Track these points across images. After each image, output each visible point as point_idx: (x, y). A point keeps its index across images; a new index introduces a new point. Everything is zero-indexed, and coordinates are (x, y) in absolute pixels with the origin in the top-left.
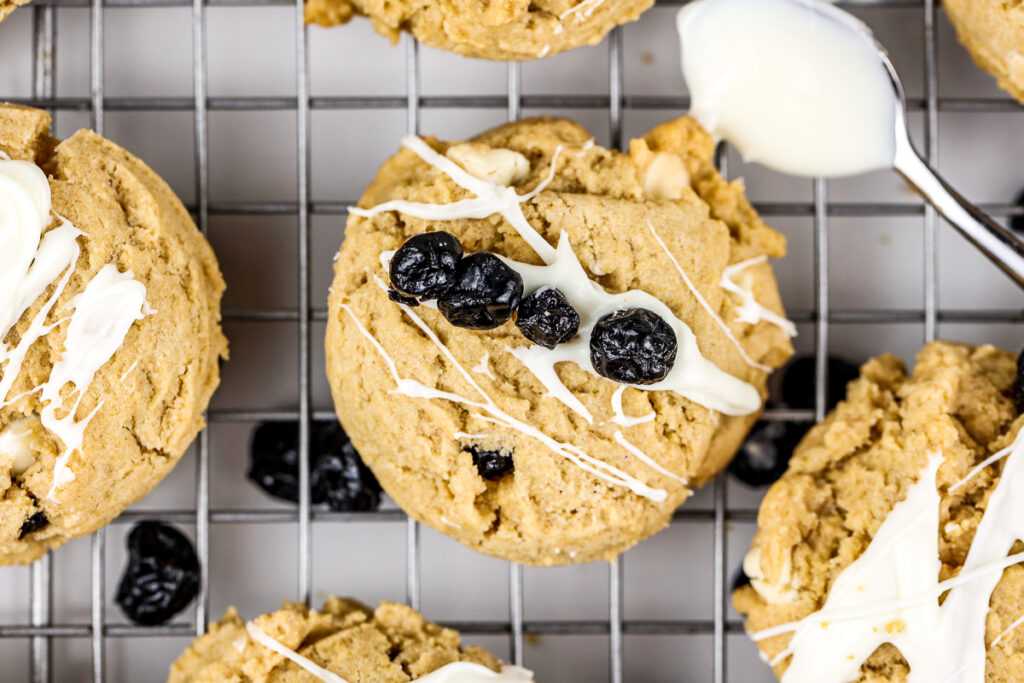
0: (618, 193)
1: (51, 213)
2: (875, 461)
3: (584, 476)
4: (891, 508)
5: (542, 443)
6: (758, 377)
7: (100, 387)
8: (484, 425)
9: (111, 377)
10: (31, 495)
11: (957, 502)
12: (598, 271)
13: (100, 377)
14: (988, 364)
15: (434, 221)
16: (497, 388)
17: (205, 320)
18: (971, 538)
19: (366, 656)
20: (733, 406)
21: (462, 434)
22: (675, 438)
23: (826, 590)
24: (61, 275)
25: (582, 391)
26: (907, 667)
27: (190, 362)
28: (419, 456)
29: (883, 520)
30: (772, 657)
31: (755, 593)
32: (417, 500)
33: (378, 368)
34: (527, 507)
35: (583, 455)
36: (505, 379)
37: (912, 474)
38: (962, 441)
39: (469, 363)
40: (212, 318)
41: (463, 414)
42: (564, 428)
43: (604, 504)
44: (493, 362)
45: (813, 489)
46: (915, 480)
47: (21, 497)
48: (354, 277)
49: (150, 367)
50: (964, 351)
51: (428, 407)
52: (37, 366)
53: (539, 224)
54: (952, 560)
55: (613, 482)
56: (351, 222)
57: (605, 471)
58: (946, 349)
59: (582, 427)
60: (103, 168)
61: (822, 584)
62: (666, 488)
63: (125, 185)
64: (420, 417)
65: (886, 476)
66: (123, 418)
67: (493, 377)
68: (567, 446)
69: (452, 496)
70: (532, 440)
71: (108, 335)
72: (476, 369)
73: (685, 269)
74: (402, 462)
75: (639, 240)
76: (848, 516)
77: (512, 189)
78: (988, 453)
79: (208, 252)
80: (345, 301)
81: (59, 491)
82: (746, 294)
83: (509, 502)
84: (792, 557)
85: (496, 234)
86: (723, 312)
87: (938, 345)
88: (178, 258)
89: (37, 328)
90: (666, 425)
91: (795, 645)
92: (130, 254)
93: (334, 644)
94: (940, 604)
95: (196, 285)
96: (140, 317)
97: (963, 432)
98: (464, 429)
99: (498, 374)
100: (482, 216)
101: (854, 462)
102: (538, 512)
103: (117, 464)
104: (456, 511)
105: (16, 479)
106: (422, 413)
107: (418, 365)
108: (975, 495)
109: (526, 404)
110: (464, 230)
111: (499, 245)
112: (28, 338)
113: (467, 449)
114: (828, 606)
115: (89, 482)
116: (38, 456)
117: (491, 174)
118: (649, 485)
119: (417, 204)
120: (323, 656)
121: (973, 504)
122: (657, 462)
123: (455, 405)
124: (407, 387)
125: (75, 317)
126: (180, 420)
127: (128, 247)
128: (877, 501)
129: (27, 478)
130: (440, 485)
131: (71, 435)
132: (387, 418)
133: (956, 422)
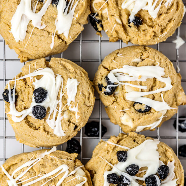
1: (55, 74)
9: (78, 97)
10: (73, 123)
13: (76, 98)
17: (87, 80)
19: (130, 142)
24: (61, 84)
27: (89, 88)
40: (88, 79)
47: (71, 124)
49: (83, 92)
52: (64, 101)
60: (59, 63)
63: (63, 64)
66: (83, 103)
71: (74, 90)
79: (82, 69)
81: (78, 120)
88: (78, 72)
89: (61, 95)
92: (71, 75)
93: (123, 141)
96: (78, 85)
103: (85, 111)
105: (69, 121)
112: (61, 97)
115: (82, 116)
116: (71, 116)
120: (122, 144)
125: (67, 90)
126: (92, 99)
129: (71, 120)
131: (75, 110)
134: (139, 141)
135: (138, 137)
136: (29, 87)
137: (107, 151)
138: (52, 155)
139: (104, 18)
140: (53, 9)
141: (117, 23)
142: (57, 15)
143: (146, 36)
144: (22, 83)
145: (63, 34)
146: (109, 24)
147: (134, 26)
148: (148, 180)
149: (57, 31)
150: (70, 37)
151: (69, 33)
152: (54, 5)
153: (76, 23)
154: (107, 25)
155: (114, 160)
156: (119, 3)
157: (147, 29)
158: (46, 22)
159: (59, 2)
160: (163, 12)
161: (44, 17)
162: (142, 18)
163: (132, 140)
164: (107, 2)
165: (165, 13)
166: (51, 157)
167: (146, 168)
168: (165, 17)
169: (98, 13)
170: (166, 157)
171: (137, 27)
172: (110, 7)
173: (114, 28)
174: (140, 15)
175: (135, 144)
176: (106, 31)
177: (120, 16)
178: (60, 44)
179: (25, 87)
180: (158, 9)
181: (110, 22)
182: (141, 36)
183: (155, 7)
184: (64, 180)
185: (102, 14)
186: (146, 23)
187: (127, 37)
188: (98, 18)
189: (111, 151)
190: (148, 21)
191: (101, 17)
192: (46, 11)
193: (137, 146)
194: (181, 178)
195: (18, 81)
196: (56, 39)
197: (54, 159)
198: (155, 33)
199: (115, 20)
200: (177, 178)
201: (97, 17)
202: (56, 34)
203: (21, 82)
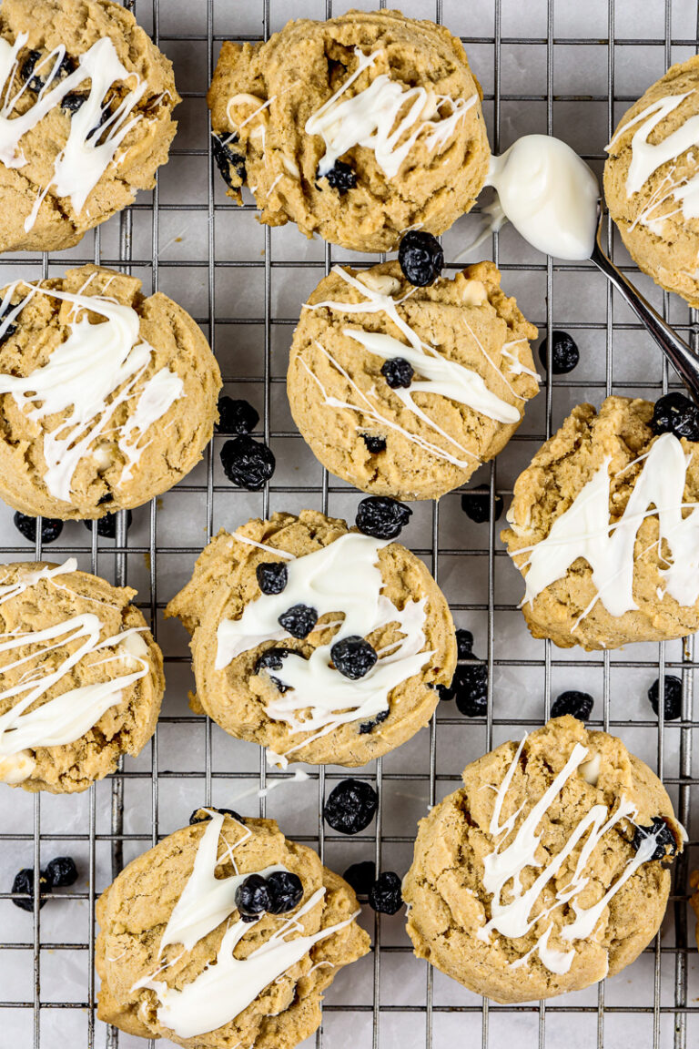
0: (448, 301)
1: (138, 336)
2: (577, 460)
3: (423, 452)
4: (584, 485)
5: (402, 434)
6: (520, 404)
7: (152, 431)
8: (371, 423)
9: (159, 427)
10: (107, 484)
11: (620, 482)
12: (435, 342)
13: (153, 427)
14: (638, 408)
15: (348, 313)
16: (379, 403)
18: (627, 501)
19: (298, 539)
20: (506, 418)
21: (360, 428)
22: (473, 433)
23: (549, 529)
24: (140, 370)
25: (425, 407)
26: (592, 570)
28: (335, 439)
29: (580, 491)
30: (520, 565)
31: (512, 531)
32: (333, 463)
33: (315, 391)
34: (393, 469)
35: (424, 441)
36: (383, 399)
37: (596, 467)
38: (623, 450)
39: (365, 389)
41: (360, 417)
42: (414, 426)
43: (434, 468)
44: (377, 389)
45: (544, 475)
46: (597, 470)
47: (101, 484)
48: (304, 341)
49: (180, 424)
50: (626, 401)
51: (341, 412)
52: (120, 416)
53: (405, 317)
54: (617, 513)
55: (439, 456)
56: (303, 312)
57: (435, 450)
58: (616, 400)
59: (424, 426)
60: (168, 315)
61: (547, 526)
62: (468, 461)
63: (178, 326)
64: (337, 418)
65: (582, 468)
66: (162, 450)
67: (377, 398)
68: (415, 436)
69: (353, 461)
70: (396, 432)
71: (161, 405)
72: (369, 393)
73: (482, 343)
74: (326, 442)
75: (458, 327)
76: (562, 490)
77: (391, 297)
78: (637, 456)
80: (299, 354)
81: (123, 484)
82: (515, 358)
83: (383, 465)
84: (531, 511)
85: (381, 321)
86: (502, 367)
87: (613, 398)
89: (123, 396)
90: (469, 427)
91: (531, 559)
92: (177, 364)
93: (280, 536)
94: (610, 536)
95: (209, 383)
96: (179, 397)
97: (624, 445)
98: (360, 425)
99: (380, 395)
100: (375, 311)
101: (566, 461)
102: (398, 471)
103: (155, 473)
104: (354, 469)
105: (101, 474)
106: (338, 416)
107: (337, 389)
108: (629, 479)
109: (394, 413)
110: (364, 318)
111: (383, 327)
112: (117, 401)
113: (361, 436)
114: (550, 537)
115: (139, 481)
116: (113, 464)
117: (380, 289)
118: (458, 459)
119: (340, 304)
120: (275, 543)
121: (629, 484)
122: (463, 446)
123: (357, 412)
124: (331, 401)
125: (144, 393)
126: (191, 455)
127: (176, 360)
128: (577, 481)
129: (106, 475)
130: (346, 455)
131: (133, 455)
132: (319, 418)
133: (620, 439)
134: (325, 536)
135: (326, 524)
136: (56, 327)
137: (231, 563)
138: (60, 581)
139: (254, 151)
140: (61, 120)
141: (287, 174)
142: (67, 139)
143: (361, 223)
144: (47, 308)
145: (69, 197)
146: (262, 172)
147: (329, 188)
148: (341, 650)
149: (56, 186)
150: (88, 212)
151: (87, 201)
152: (68, 110)
153: (116, 178)
154: (256, 173)
155: (250, 587)
156: (301, 116)
157: (366, 205)
158: (30, 152)
159: (82, 107)
160: (418, 163)
161: (29, 136)
162: (358, 169)
163: (307, 534)
164: (268, 107)
165: (424, 166)
166: (56, 585)
167: (341, 616)
168: (421, 177)
169: (238, 133)
170: (404, 584)
171: (338, 194)
172: (273, 123)
173: (276, 186)
174: (354, 161)
175: (311, 546)
176: (253, 189)
177: (299, 153)
178: (56, 224)
179: (48, 322)
180: (404, 150)
181: (266, 167)
182: (347, 223)
183: (397, 145)
184: (84, 657)
185: (248, 139)
186: (367, 186)
187: (307, 218)
188: (237, 150)
189: (243, 562)
190: (373, 180)
191: (244, 149)
192: (39, 122)
193: (317, 550)
194: (447, 650)
195: (40, 295)
196: (46, 208)
197: (63, 593)
198: (388, 218)
199: (279, 162)
200: (431, 649)
201: (231, 147)
202: (49, 193)
203: (46, 301)
